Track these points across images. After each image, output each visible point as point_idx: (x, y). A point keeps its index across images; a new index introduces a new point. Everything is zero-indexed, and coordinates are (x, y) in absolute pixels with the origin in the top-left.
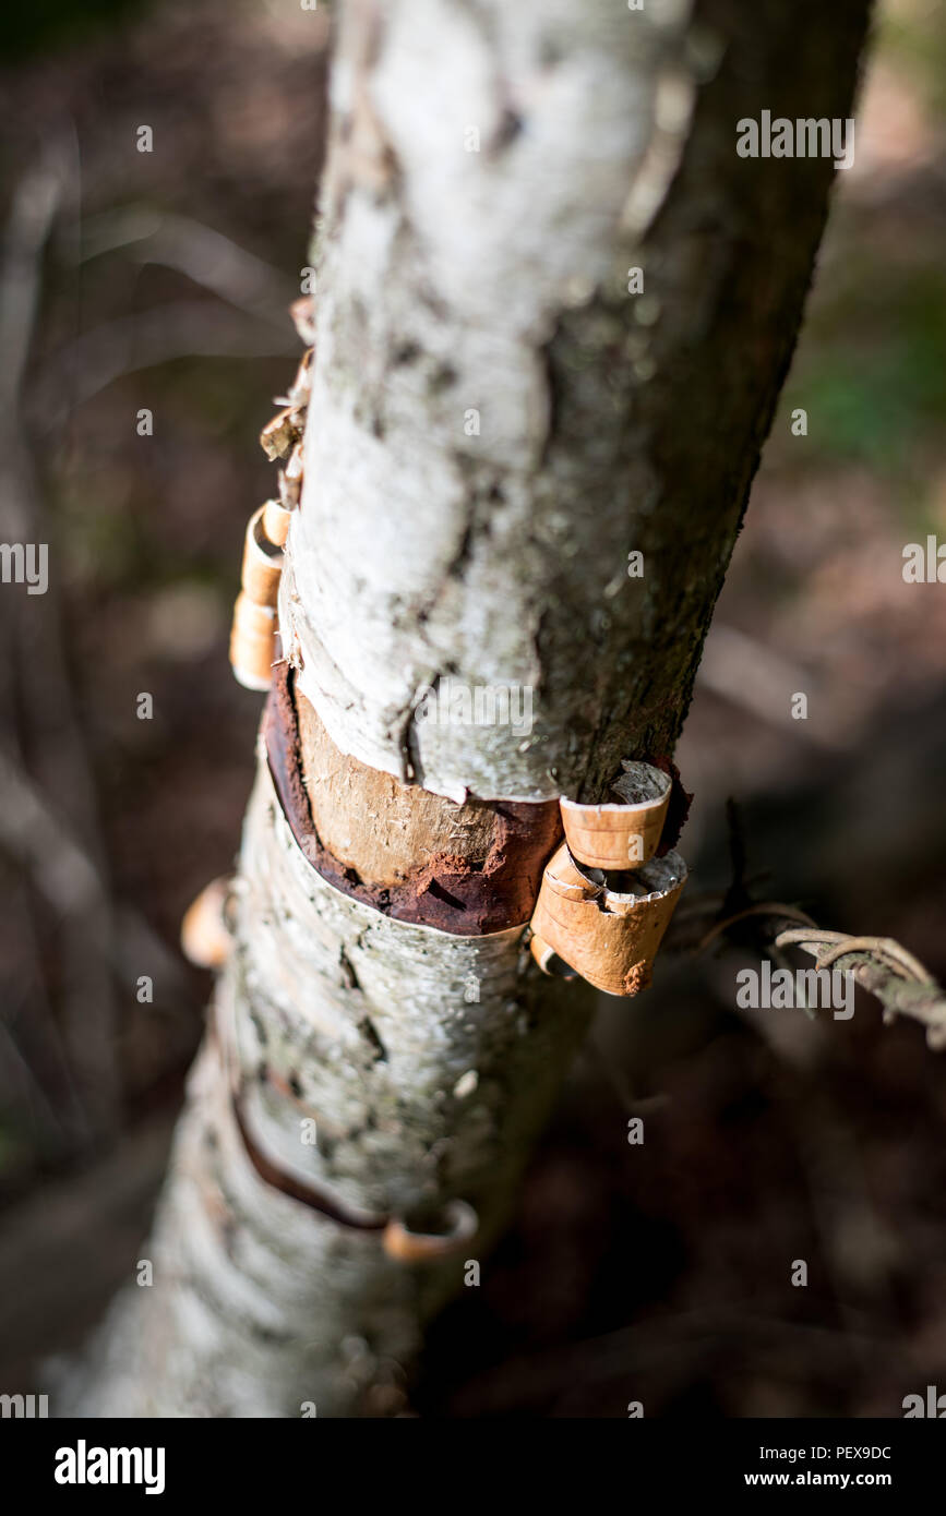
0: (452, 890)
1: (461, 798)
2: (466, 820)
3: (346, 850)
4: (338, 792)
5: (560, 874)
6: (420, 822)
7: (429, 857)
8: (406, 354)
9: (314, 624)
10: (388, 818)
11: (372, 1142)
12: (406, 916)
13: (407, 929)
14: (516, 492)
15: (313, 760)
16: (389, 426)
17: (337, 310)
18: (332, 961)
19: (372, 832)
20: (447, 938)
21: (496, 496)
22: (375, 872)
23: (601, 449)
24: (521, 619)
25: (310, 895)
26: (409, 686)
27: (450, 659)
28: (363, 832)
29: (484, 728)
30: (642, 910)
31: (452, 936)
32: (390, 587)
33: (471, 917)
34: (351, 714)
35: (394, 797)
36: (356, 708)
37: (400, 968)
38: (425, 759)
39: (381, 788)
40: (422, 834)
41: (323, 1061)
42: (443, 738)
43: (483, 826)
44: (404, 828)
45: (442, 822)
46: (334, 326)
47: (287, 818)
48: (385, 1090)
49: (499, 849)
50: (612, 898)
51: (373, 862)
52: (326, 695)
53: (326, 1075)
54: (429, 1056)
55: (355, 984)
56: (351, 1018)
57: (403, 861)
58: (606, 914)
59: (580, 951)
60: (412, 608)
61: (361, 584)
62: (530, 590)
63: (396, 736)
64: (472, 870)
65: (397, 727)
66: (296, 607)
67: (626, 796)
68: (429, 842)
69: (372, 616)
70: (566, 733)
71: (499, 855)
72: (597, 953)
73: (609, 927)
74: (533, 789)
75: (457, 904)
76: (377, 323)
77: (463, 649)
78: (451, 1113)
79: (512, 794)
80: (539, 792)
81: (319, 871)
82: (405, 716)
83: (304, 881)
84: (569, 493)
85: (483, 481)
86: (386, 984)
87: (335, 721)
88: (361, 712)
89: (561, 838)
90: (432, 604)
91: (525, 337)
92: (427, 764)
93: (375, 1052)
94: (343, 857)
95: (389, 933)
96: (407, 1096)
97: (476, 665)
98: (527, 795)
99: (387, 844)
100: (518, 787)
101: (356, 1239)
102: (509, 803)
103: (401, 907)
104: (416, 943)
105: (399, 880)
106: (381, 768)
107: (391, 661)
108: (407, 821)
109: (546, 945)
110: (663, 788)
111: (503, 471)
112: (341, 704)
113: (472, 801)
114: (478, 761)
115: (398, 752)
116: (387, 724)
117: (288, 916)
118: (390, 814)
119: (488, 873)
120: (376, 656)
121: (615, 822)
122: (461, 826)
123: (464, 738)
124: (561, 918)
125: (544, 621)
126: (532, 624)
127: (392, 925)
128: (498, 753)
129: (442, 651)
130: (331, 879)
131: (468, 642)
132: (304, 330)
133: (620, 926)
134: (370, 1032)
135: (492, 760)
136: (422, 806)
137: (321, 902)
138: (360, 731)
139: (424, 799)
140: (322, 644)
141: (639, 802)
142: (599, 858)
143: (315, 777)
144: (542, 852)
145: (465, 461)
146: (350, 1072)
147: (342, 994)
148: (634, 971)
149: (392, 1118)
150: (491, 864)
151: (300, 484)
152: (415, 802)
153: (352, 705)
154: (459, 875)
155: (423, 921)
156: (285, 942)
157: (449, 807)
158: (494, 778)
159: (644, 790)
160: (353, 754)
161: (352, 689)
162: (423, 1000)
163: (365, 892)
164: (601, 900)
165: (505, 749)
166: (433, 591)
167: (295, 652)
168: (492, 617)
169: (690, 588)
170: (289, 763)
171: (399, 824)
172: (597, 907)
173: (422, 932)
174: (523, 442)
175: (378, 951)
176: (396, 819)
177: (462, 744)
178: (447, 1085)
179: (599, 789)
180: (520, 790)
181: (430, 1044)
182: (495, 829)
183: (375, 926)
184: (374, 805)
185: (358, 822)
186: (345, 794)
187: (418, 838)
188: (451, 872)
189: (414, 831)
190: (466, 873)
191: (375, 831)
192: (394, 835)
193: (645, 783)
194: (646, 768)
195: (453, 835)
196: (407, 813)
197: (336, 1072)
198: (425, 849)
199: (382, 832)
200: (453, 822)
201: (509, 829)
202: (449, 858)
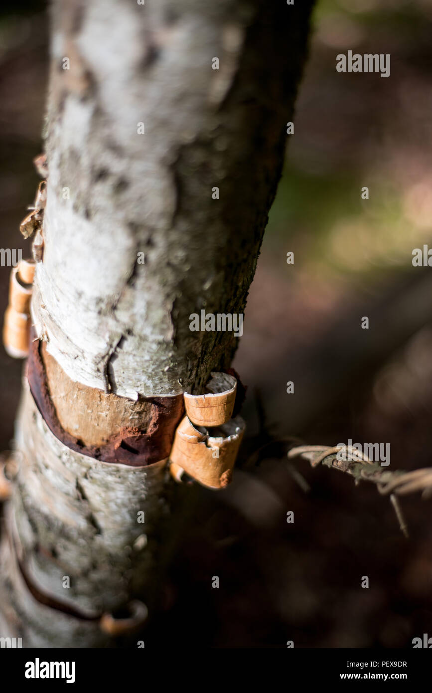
0: (132, 444)
1: (135, 398)
2: (138, 409)
3: (76, 430)
4: (71, 402)
5: (185, 432)
6: (114, 412)
7: (119, 429)
8: (101, 175)
9: (54, 318)
10: (98, 412)
11: (95, 576)
12: (110, 460)
13: (110, 466)
14: (160, 241)
15: (56, 387)
16: (93, 212)
17: (61, 156)
18: (71, 488)
19: (90, 420)
20: (130, 469)
21: (150, 243)
22: (91, 439)
23: (200, 216)
24: (164, 304)
25: (58, 454)
26: (107, 343)
27: (127, 327)
28: (85, 420)
29: (146, 361)
30: (226, 445)
31: (133, 468)
32: (96, 294)
33: (142, 457)
34: (77, 362)
35: (100, 401)
36: (80, 358)
37: (107, 487)
38: (117, 379)
39: (93, 397)
40: (115, 418)
42: (125, 368)
43: (145, 411)
44: (106, 416)
45: (125, 411)
46: (60, 165)
47: (43, 418)
48: (101, 549)
49: (155, 421)
50: (212, 440)
51: (90, 434)
52: (63, 353)
53: (70, 546)
54: (123, 529)
55: (84, 497)
56: (82, 515)
57: (106, 432)
58: (210, 449)
59: (197, 468)
60: (107, 305)
61: (80, 295)
62: (168, 289)
63: (102, 370)
64: (142, 433)
65: (102, 366)
66: (43, 311)
67: (213, 389)
68: (119, 422)
69: (87, 309)
70: (186, 360)
71: (155, 425)
72: (206, 468)
73: (212, 455)
74: (171, 390)
75: (135, 452)
76: (85, 161)
77: (134, 322)
78: (134, 556)
79: (160, 393)
80: (174, 391)
81: (63, 442)
82: (106, 359)
83: (54, 449)
84: (186, 239)
85: (143, 236)
86: (99, 495)
87: (69, 366)
88: (83, 360)
89: (184, 414)
90: (119, 301)
91: (163, 162)
92: (118, 382)
93: (94, 530)
94: (75, 434)
95: (101, 470)
96: (113, 551)
97: (142, 330)
98: (168, 393)
99: (98, 425)
100: (163, 389)
101: (87, 626)
102: (159, 398)
103: (107, 456)
104: (115, 473)
105: (105, 443)
106: (94, 387)
107: (98, 332)
108: (107, 412)
109: (179, 467)
110: (232, 384)
111: (152, 230)
112: (71, 356)
113: (141, 399)
114: (144, 378)
115: (103, 377)
116: (97, 364)
117: (47, 467)
118: (99, 410)
119: (150, 434)
120: (90, 330)
121: (212, 403)
122: (135, 412)
123: (136, 367)
124: (187, 453)
125: (175, 305)
126: (169, 306)
127: (102, 465)
128: (153, 373)
129: (124, 324)
130: (69, 446)
131: (138, 318)
132: (42, 171)
133: (217, 454)
134: (92, 521)
135: (150, 377)
136: (115, 404)
137: (65, 458)
138: (82, 369)
139: (116, 400)
140: (59, 327)
141: (221, 392)
142: (205, 421)
143: (58, 396)
144: (175, 421)
145: (133, 227)
146: (82, 541)
147: (77, 503)
148: (224, 476)
149: (104, 562)
150: (151, 430)
151: (42, 248)
152: (111, 403)
153: (78, 357)
154: (135, 437)
155: (118, 462)
156: (44, 481)
157: (129, 403)
158: (152, 386)
159: (223, 386)
160: (79, 381)
161: (77, 348)
162: (119, 501)
163: (87, 450)
164: (206, 441)
165: (156, 371)
166: (118, 294)
167: (45, 333)
168: (149, 305)
169: (240, 284)
170: (43, 390)
171: (103, 414)
172: (205, 445)
173: (118, 467)
174: (162, 215)
175: (96, 479)
176: (102, 412)
177: (135, 370)
178: (131, 542)
179: (201, 387)
180: (164, 392)
181: (123, 524)
182: (152, 412)
183: (93, 467)
184: (90, 406)
185: (82, 416)
186: (75, 402)
187: (114, 420)
188: (131, 436)
189: (111, 417)
190: (139, 435)
191: (91, 419)
192: (101, 420)
193: (223, 382)
194: (222, 375)
195: (131, 417)
196: (107, 409)
197: (75, 543)
198: (117, 426)
199: (95, 419)
200: (131, 411)
201: (159, 411)
202: (130, 429)
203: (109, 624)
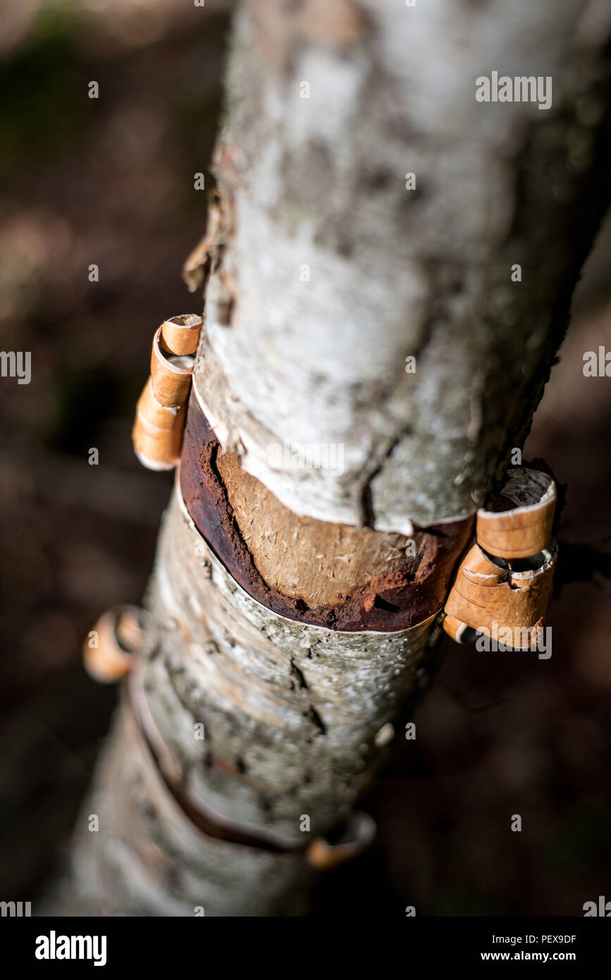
0: (392, 599)
1: (408, 531)
3: (294, 587)
4: (285, 543)
5: (474, 566)
6: (364, 553)
7: (370, 579)
10: (334, 556)
11: (307, 792)
12: (353, 627)
13: (352, 636)
14: (474, 282)
15: (252, 522)
18: (282, 672)
19: (320, 569)
20: (385, 635)
21: (457, 287)
22: (318, 597)
24: (467, 383)
25: (261, 626)
27: (404, 424)
28: (311, 571)
29: (430, 473)
30: (539, 580)
31: (388, 634)
33: (406, 615)
34: (307, 486)
37: (344, 666)
38: (377, 506)
39: (329, 534)
40: (364, 563)
41: (267, 743)
42: (394, 487)
44: (349, 561)
45: (382, 550)
47: (228, 570)
48: (323, 754)
49: (430, 560)
50: (516, 576)
51: (319, 590)
53: (269, 754)
54: (360, 722)
55: (304, 684)
56: (296, 709)
57: (346, 585)
58: (516, 591)
60: (375, 393)
61: (319, 379)
63: (356, 495)
64: (408, 581)
65: (355, 489)
68: (370, 567)
69: (333, 402)
71: (430, 566)
72: (511, 621)
73: (519, 599)
74: (460, 510)
75: (393, 609)
77: (417, 415)
78: (371, 757)
79: (444, 518)
80: (464, 512)
81: (271, 607)
82: (364, 478)
83: (253, 618)
85: (445, 277)
86: (330, 680)
88: (318, 481)
89: (472, 540)
90: (393, 386)
93: (316, 729)
94: (292, 593)
95: (334, 642)
96: (338, 754)
97: (428, 425)
98: (455, 516)
99: (333, 576)
100: (449, 511)
101: (287, 861)
102: (440, 526)
103: (347, 621)
104: (360, 644)
105: (343, 601)
107: (350, 437)
108: (351, 555)
109: (461, 622)
110: (544, 484)
111: (461, 266)
112: (294, 475)
113: (416, 530)
114: (422, 499)
116: (346, 485)
117: (233, 643)
118: (337, 553)
119: (421, 580)
120: (334, 433)
121: (525, 521)
122: (398, 550)
123: (412, 483)
124: (479, 602)
127: (339, 635)
128: (438, 489)
129: (399, 420)
130: (283, 612)
131: (422, 409)
133: (526, 597)
134: (314, 717)
135: (433, 495)
136: (366, 540)
137: (272, 630)
138: (316, 495)
139: (370, 536)
142: (514, 551)
143: (259, 536)
144: (458, 553)
145: (430, 264)
146: (292, 747)
147: (289, 694)
149: (326, 772)
150: (421, 574)
152: (359, 540)
153: (309, 477)
154: (398, 588)
155: (366, 628)
156: (228, 664)
157: (391, 539)
158: (433, 508)
159: (526, 489)
162: (360, 684)
163: (313, 615)
164: (508, 579)
165: (443, 485)
167: (238, 443)
168: (444, 387)
171: (345, 559)
172: (508, 587)
173: (365, 636)
175: (325, 657)
176: (342, 555)
177: (409, 489)
178: (370, 739)
181: (361, 714)
183: (324, 640)
184: (321, 548)
185: (306, 564)
186: (293, 544)
187: (361, 566)
188: (392, 587)
189: (358, 562)
190: (404, 585)
191: (322, 568)
192: (339, 568)
193: (526, 483)
194: (525, 472)
195: (389, 558)
196: (352, 550)
197: (281, 750)
198: (366, 573)
199: (329, 567)
200: (390, 548)
201: (439, 543)
202: (390, 577)
203: (320, 853)
